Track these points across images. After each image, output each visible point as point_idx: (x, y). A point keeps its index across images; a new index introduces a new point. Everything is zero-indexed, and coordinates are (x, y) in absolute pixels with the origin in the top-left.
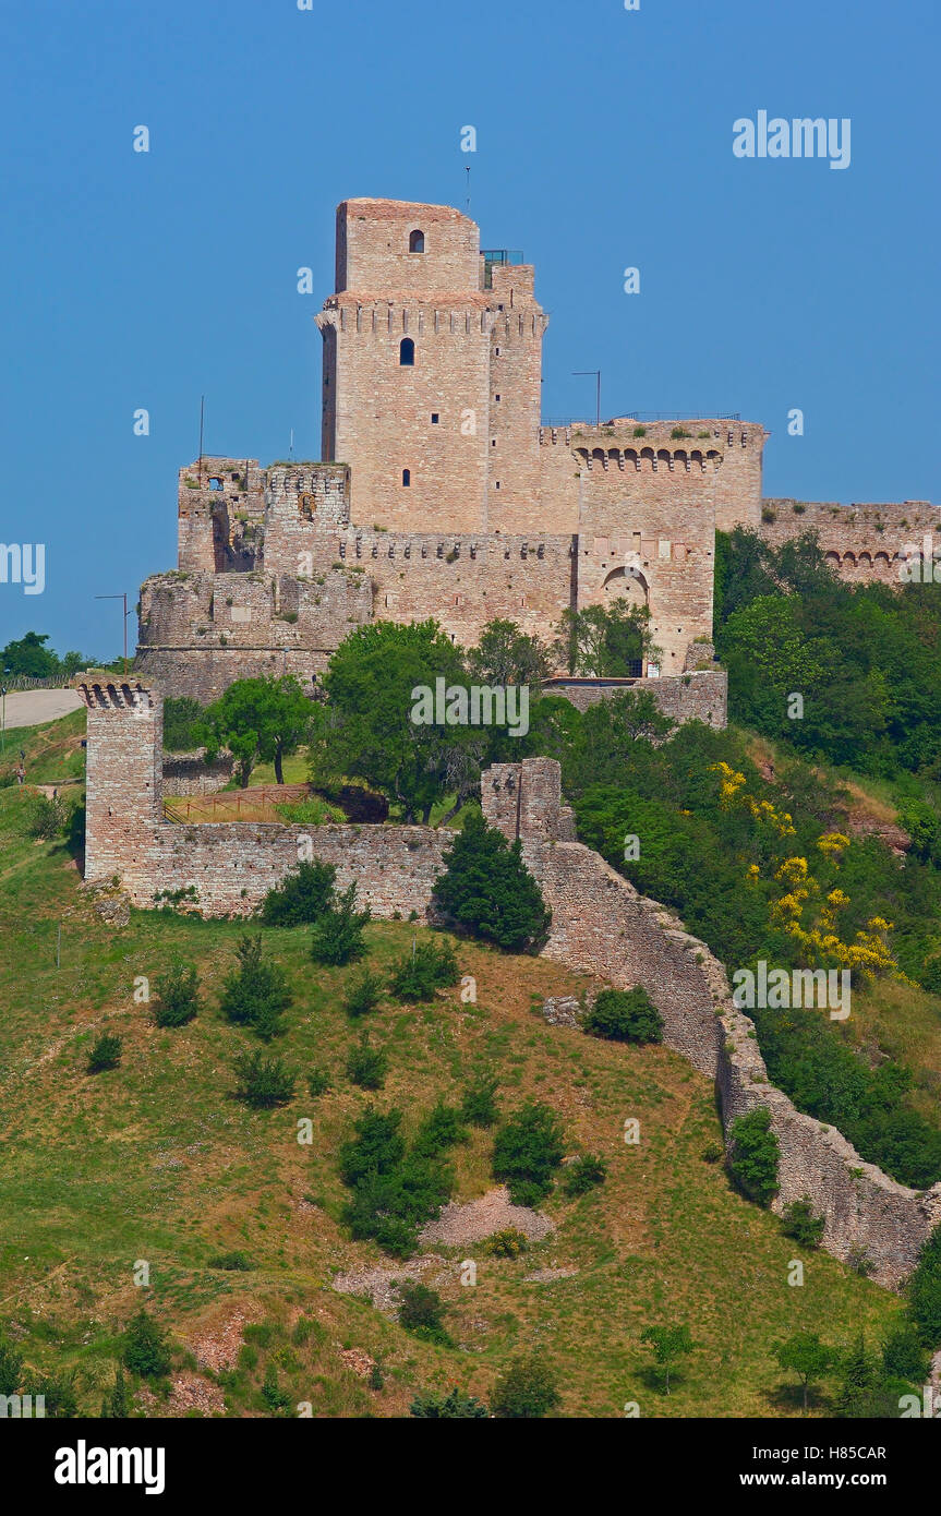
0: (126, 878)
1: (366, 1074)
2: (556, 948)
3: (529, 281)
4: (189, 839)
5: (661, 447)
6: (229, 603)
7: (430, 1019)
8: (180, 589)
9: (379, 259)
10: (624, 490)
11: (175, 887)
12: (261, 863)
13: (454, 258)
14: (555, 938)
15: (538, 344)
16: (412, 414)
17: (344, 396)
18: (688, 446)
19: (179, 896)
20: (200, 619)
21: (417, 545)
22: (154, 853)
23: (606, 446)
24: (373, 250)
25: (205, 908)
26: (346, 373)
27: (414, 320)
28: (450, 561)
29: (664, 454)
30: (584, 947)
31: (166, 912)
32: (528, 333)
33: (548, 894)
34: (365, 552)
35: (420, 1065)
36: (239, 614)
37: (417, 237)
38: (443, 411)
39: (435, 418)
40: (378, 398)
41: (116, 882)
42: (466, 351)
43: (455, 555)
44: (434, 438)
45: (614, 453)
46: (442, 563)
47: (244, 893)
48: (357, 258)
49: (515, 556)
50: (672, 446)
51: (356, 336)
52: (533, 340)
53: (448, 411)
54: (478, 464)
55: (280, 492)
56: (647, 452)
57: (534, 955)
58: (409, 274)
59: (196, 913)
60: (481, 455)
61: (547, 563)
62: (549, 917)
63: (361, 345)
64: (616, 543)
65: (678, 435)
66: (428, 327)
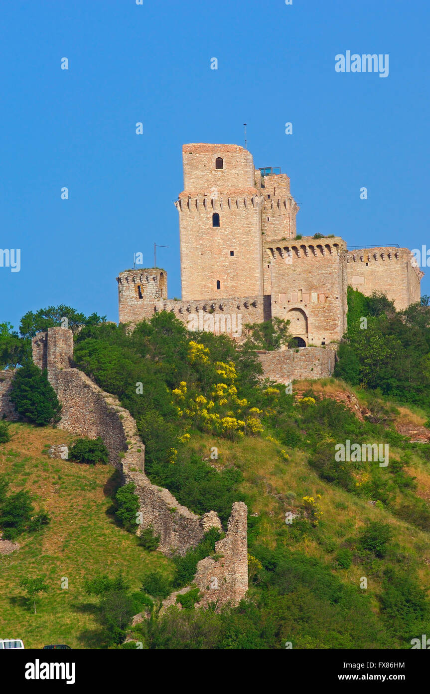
2: (64, 424)
3: (283, 182)
5: (310, 244)
9: (199, 173)
10: (293, 268)
13: (240, 170)
14: (64, 419)
15: (289, 214)
16: (220, 252)
17: (184, 244)
18: (324, 242)
21: (194, 306)
23: (282, 246)
24: (197, 169)
26: (184, 233)
27: (217, 204)
28: (210, 313)
29: (311, 247)
30: (77, 420)
32: (283, 208)
33: (60, 396)
37: (219, 163)
38: (235, 249)
39: (232, 253)
40: (202, 245)
42: (246, 217)
43: (213, 311)
44: (232, 263)
45: (286, 249)
48: (189, 174)
49: (242, 308)
50: (315, 243)
51: (189, 213)
52: (287, 210)
53: (239, 249)
54: (255, 275)
55: (126, 284)
56: (303, 247)
58: (216, 180)
60: (257, 271)
61: (259, 310)
62: (61, 407)
63: (192, 218)
64: (290, 296)
65: (317, 237)
66: (225, 206)
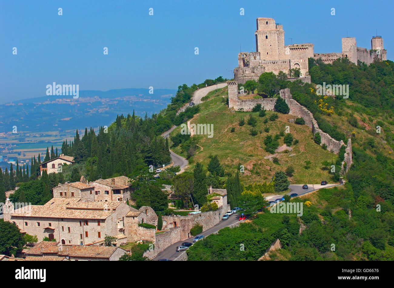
0: (234, 107)
1: (267, 131)
2: (291, 113)
3: (282, 27)
4: (242, 102)
6: (246, 71)
7: (275, 123)
8: (239, 69)
9: (262, 25)
10: (296, 53)
11: (241, 108)
12: (252, 104)
13: (272, 25)
14: (290, 112)
15: (283, 35)
16: (268, 45)
17: (259, 43)
18: (304, 47)
19: (242, 109)
20: (242, 73)
21: (269, 62)
22: (238, 104)
23: (293, 48)
25: (245, 110)
26: (259, 40)
27: (267, 33)
28: (274, 64)
29: (301, 48)
30: (294, 113)
31: (240, 111)
32: (282, 34)
33: (289, 106)
34: (263, 63)
35: (274, 129)
36: (247, 72)
37: (267, 22)
39: (271, 45)
40: (263, 43)
41: (233, 108)
42: (274, 37)
43: (274, 63)
44: (271, 48)
45: (294, 49)
46: (273, 64)
47: (250, 108)
48: (259, 25)
49: (282, 63)
50: (302, 47)
54: (277, 51)
55: (251, 56)
56: (298, 48)
57: (288, 114)
58: (266, 27)
59: (244, 111)
61: (286, 63)
63: (261, 36)
64: (295, 60)
65: (302, 46)
66: (269, 34)
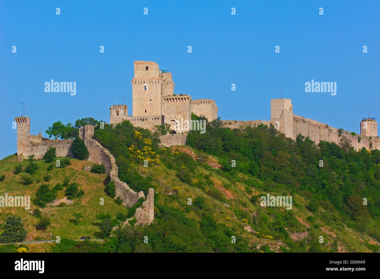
1: (47, 179)
2: (90, 159)
4: (34, 145)
7: (63, 171)
11: (31, 155)
12: (45, 149)
13: (154, 71)
14: (90, 157)
16: (146, 99)
17: (134, 97)
18: (183, 97)
21: (137, 119)
22: (28, 149)
24: (139, 70)
25: (36, 158)
26: (134, 93)
27: (146, 82)
30: (94, 158)
31: (30, 159)
35: (58, 178)
37: (147, 68)
39: (151, 100)
40: (140, 97)
42: (156, 87)
43: (143, 120)
44: (151, 104)
45: (170, 99)
47: (42, 155)
48: (136, 72)
49: (154, 119)
50: (180, 97)
52: (170, 86)
53: (153, 99)
54: (159, 108)
55: (113, 110)
56: (176, 98)
57: (86, 160)
58: (146, 74)
62: (89, 153)
63: (137, 87)
64: (171, 116)
66: (149, 83)
